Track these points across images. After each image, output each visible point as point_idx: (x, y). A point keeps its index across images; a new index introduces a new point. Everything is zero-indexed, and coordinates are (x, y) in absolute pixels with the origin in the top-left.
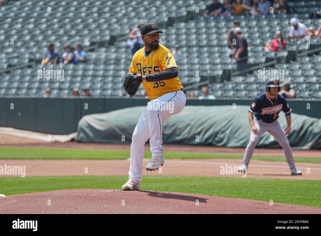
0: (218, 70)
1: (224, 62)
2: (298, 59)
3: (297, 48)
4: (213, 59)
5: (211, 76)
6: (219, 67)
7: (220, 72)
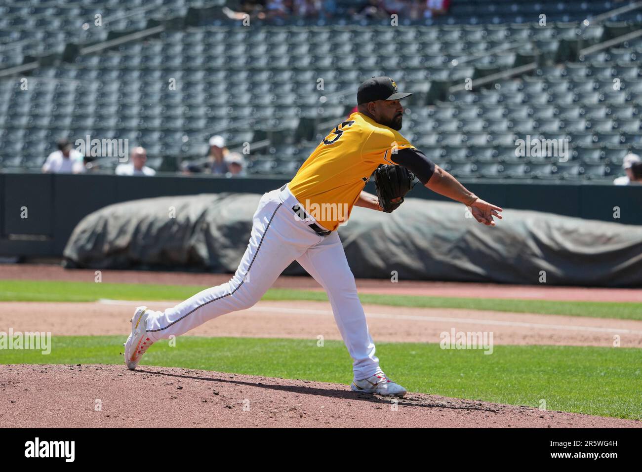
0: (290, 118)
1: (301, 102)
2: (451, 98)
3: (450, 75)
4: (278, 96)
5: (275, 130)
6: (292, 112)
7: (294, 124)
